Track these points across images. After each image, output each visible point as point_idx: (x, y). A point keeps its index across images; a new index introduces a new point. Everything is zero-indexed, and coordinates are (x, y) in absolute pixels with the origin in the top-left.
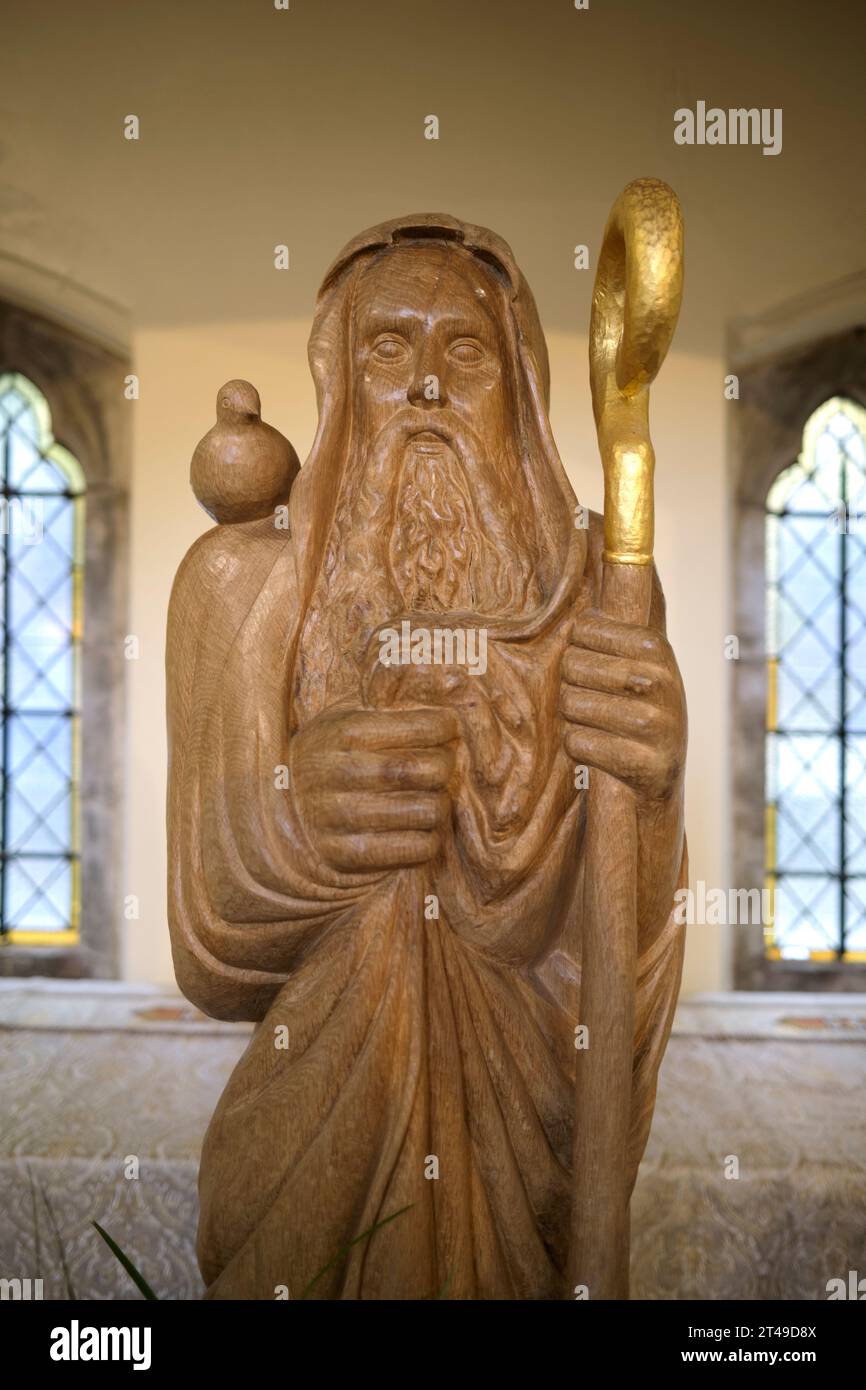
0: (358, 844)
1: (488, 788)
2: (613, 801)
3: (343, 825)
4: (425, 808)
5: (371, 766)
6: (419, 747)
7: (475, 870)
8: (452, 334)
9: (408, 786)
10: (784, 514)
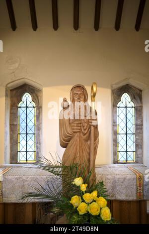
0: (75, 130)
1: (83, 127)
2: (92, 128)
3: (74, 129)
4: (79, 128)
5: (76, 125)
6: (79, 124)
7: (83, 133)
8: (81, 94)
9: (78, 126)
10: (119, 107)
